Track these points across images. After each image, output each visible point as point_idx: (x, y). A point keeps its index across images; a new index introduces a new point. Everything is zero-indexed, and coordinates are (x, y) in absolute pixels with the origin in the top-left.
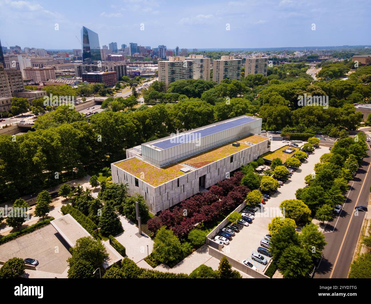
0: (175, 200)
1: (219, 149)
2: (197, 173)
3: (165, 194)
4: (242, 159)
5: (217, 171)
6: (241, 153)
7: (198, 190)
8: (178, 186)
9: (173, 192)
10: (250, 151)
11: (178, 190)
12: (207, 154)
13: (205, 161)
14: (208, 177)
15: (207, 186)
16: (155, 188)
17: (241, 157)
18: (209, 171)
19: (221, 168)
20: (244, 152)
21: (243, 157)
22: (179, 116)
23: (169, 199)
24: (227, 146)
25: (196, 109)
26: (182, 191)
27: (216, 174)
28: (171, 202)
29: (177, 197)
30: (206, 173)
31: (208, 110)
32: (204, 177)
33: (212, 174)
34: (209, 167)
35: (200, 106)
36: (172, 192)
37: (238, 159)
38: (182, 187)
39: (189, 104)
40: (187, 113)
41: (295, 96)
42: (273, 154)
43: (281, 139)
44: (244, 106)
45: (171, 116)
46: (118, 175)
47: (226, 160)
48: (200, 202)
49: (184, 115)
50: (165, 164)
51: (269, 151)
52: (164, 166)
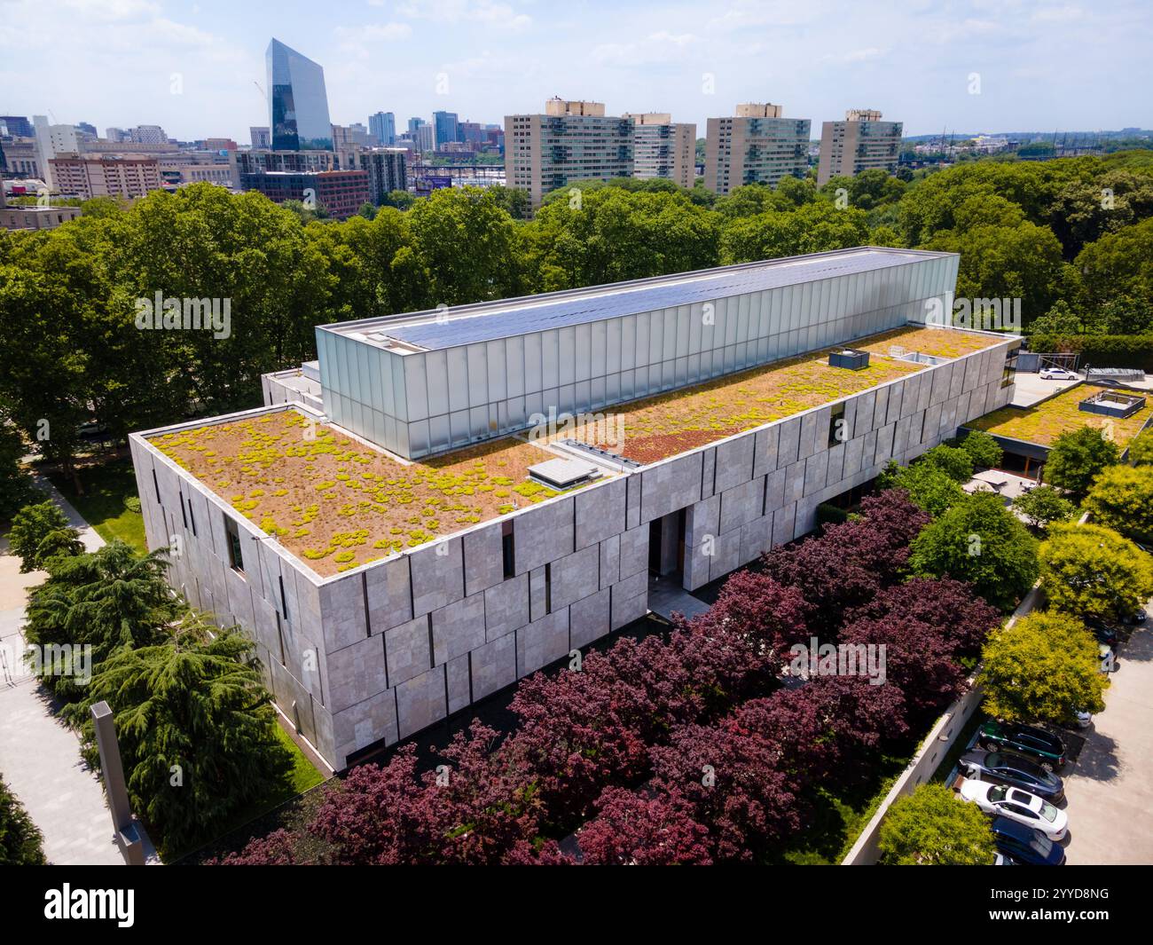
0: (484, 663)
1: (759, 378)
2: (633, 494)
3: (412, 626)
4: (885, 432)
5: (754, 488)
6: (882, 397)
7: (644, 599)
8: (509, 571)
9: (473, 611)
10: (925, 390)
11: (507, 600)
12: (696, 400)
13: (685, 427)
14: (699, 520)
15: (697, 575)
16: (319, 581)
17: (880, 417)
18: (708, 487)
19: (781, 474)
20: (898, 390)
21: (891, 419)
22: (562, 250)
23: (441, 657)
24: (801, 368)
25: (639, 219)
26: (539, 607)
27: (752, 505)
28: (458, 676)
29: (500, 645)
30: (690, 497)
31: (693, 228)
32: (681, 518)
33: (728, 503)
34: (710, 463)
35: (658, 211)
36: (463, 613)
37: (867, 428)
38: (539, 583)
39: (608, 197)
40: (596, 238)
41: (1058, 206)
42: (1032, 418)
43: (1032, 366)
44: (849, 226)
45: (525, 248)
46: (159, 502)
47: (807, 430)
48: (653, 693)
49: (586, 246)
50: (444, 441)
51: (1009, 406)
52: (435, 449)
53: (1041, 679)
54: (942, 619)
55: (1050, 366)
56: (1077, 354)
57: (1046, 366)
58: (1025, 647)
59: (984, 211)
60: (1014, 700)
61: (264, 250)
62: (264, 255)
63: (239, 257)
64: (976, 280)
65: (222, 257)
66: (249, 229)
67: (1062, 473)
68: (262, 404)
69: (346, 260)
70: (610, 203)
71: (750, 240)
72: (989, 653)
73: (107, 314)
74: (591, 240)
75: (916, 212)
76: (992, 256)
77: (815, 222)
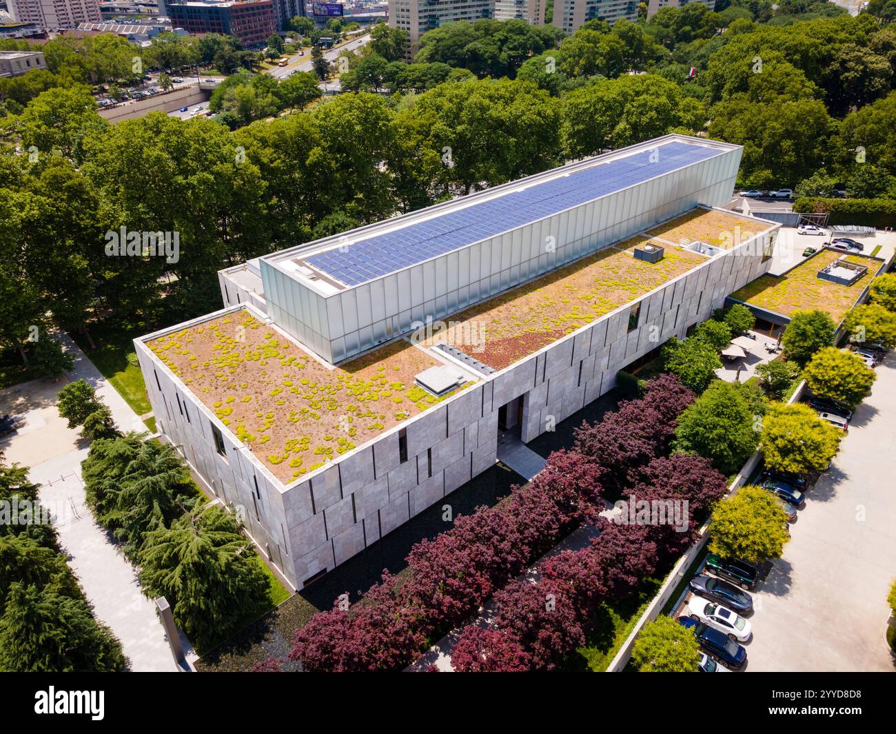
0: (388, 514)
1: (582, 272)
2: (488, 395)
3: (342, 503)
4: (670, 314)
5: (573, 372)
6: (669, 292)
8: (404, 458)
9: (381, 486)
10: (702, 279)
11: (402, 476)
12: (535, 296)
14: (532, 400)
15: (530, 431)
16: (282, 488)
17: (667, 304)
18: (540, 378)
19: (592, 358)
20: (681, 284)
21: (675, 304)
22: (437, 136)
23: (360, 516)
24: (612, 260)
25: (498, 111)
26: (424, 474)
27: (571, 381)
28: (372, 526)
29: (398, 502)
30: (528, 386)
31: (539, 114)
32: (521, 401)
33: (553, 385)
34: (541, 364)
35: (512, 100)
36: (372, 489)
37: (657, 314)
38: (424, 461)
39: (471, 91)
40: (463, 127)
41: (835, 66)
42: (782, 286)
43: (793, 222)
44: (664, 100)
45: (408, 135)
46: (160, 390)
47: (612, 326)
48: (498, 552)
49: (455, 133)
50: (355, 347)
51: (767, 274)
52: (349, 354)
53: (746, 536)
54: (690, 490)
55: (806, 224)
56: (827, 214)
57: (804, 223)
58: (738, 514)
59: (773, 80)
60: (728, 546)
61: (212, 173)
62: (212, 177)
63: (193, 180)
64: (759, 146)
65: (180, 179)
66: (199, 157)
67: (793, 343)
68: (222, 307)
69: (272, 162)
70: (474, 99)
71: (585, 110)
72: (716, 516)
73: (98, 222)
74: (459, 128)
75: (720, 72)
76: (773, 128)
77: (638, 94)
